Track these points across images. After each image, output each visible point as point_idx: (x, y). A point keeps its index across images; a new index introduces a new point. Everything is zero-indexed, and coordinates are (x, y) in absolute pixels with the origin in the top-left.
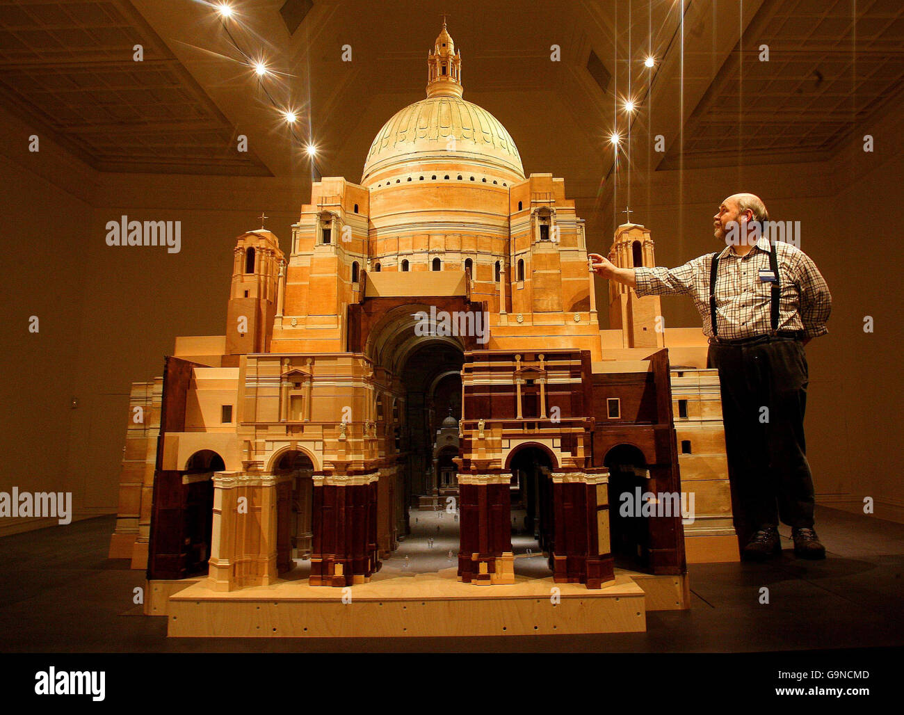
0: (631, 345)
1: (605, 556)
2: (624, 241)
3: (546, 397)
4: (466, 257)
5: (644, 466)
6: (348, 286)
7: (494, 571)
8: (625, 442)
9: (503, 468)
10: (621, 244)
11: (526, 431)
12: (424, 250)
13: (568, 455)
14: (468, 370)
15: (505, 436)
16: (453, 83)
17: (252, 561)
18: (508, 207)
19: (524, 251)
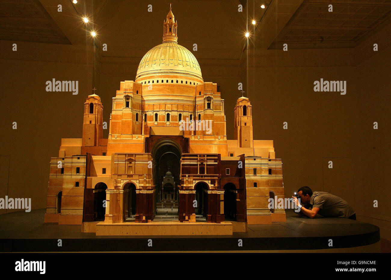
0: (241, 146)
1: (222, 215)
2: (240, 105)
3: (207, 168)
4: (179, 113)
5: (236, 190)
6: (135, 123)
7: (190, 219)
8: (230, 182)
9: (193, 189)
10: (239, 106)
11: (200, 178)
12: (164, 110)
13: (213, 185)
14: (183, 159)
15: (194, 179)
16: (174, 36)
17: (117, 216)
18: (195, 93)
19: (201, 111)
